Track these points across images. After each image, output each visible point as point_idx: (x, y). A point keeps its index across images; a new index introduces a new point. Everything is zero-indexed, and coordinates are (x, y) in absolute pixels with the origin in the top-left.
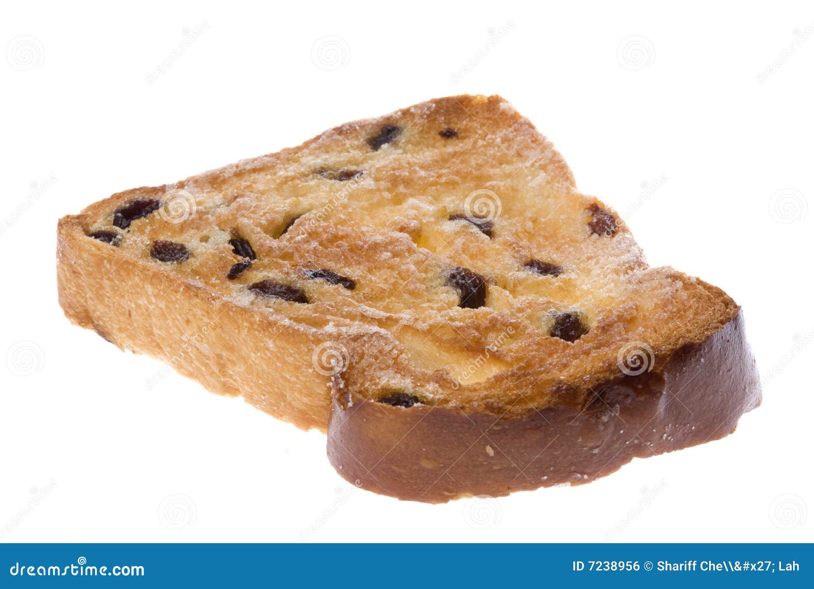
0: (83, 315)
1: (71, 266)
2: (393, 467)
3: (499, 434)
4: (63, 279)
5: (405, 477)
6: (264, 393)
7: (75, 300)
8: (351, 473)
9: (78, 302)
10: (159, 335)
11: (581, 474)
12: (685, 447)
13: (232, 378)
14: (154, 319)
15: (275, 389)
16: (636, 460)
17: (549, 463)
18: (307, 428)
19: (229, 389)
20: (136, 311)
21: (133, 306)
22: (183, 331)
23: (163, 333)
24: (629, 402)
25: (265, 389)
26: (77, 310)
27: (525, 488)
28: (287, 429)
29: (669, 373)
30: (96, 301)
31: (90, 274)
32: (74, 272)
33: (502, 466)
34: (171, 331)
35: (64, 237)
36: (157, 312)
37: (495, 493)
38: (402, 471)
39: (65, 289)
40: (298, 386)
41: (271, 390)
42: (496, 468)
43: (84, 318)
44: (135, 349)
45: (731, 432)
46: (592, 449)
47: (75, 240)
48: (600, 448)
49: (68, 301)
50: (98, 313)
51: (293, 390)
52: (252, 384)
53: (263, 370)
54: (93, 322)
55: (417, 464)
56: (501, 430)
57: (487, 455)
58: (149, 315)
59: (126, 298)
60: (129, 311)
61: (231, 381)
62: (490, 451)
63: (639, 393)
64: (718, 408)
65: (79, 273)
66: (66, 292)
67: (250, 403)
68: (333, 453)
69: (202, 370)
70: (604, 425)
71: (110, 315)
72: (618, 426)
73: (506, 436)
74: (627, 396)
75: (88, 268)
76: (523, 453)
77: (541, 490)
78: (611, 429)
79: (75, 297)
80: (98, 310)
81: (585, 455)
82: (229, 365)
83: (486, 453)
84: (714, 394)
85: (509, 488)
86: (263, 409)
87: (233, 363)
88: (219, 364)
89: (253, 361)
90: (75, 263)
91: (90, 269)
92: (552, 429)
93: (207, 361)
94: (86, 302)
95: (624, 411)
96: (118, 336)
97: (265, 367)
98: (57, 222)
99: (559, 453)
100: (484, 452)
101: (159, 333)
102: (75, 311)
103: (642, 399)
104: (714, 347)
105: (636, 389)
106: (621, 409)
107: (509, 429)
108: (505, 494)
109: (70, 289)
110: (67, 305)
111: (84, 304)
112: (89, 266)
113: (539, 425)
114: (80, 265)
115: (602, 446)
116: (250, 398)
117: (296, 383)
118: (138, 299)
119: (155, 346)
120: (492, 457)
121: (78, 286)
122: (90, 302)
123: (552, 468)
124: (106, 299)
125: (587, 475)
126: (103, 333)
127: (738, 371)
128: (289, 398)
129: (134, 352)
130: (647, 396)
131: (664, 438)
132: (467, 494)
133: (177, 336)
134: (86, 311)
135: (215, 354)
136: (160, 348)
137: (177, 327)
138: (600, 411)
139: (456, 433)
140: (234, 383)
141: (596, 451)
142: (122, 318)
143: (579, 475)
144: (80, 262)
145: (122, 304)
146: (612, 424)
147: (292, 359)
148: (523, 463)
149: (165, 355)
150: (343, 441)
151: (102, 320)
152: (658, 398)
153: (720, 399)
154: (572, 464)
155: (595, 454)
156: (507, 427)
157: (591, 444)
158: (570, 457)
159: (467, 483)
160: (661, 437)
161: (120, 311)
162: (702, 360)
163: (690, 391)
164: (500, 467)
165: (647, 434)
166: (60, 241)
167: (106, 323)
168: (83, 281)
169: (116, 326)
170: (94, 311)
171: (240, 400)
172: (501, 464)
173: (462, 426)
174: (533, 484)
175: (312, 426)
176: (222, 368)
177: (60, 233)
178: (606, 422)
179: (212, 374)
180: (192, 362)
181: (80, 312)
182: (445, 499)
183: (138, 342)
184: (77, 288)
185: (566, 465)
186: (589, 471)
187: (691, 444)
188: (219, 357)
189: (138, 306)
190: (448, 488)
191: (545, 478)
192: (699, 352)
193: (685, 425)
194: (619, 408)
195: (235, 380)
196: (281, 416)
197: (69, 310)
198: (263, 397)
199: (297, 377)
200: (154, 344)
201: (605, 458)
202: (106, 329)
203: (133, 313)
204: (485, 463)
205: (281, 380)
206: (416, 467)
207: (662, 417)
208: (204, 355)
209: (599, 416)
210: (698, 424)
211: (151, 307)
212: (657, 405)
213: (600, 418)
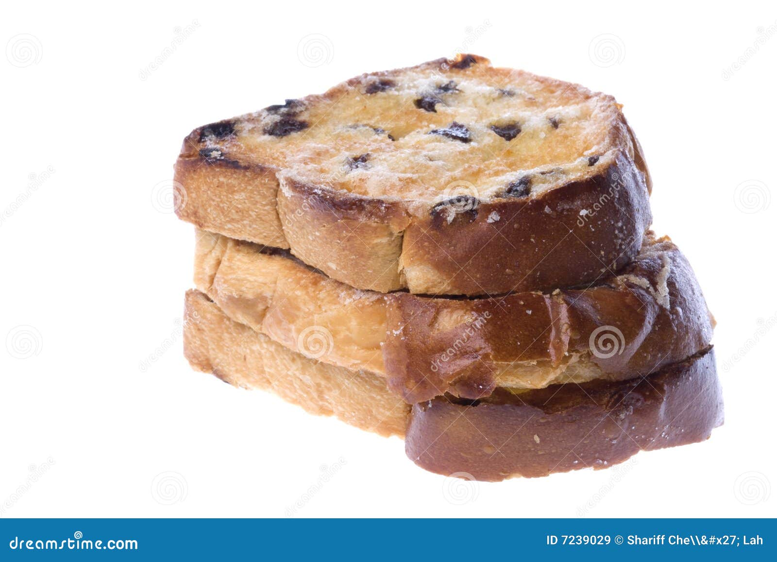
0: (205, 363)
1: (196, 324)
2: (462, 454)
3: (544, 425)
4: (190, 336)
5: (470, 461)
6: (354, 410)
7: (199, 352)
8: (427, 462)
9: (202, 352)
10: (269, 373)
11: (602, 461)
12: (676, 445)
13: (327, 402)
14: (265, 361)
15: (364, 407)
16: (642, 453)
17: (579, 450)
18: (388, 435)
19: (325, 411)
20: (251, 356)
21: (248, 351)
22: (289, 368)
23: (272, 371)
24: (640, 404)
25: (356, 408)
26: (200, 359)
27: (561, 470)
28: (372, 438)
29: (667, 385)
30: (217, 351)
31: (212, 330)
32: (199, 330)
33: (545, 452)
34: (279, 369)
35: (191, 303)
36: (268, 355)
37: (537, 474)
38: (469, 457)
39: (190, 343)
40: (382, 403)
41: (360, 407)
42: (540, 453)
43: (206, 365)
44: (249, 385)
45: (708, 439)
46: (611, 440)
47: (201, 304)
48: (617, 439)
49: (193, 352)
50: (217, 360)
51: (378, 406)
52: (344, 404)
53: (354, 393)
54: (212, 368)
55: (480, 451)
56: (546, 422)
57: (534, 442)
58: (261, 358)
59: (242, 346)
60: (245, 356)
61: (327, 404)
62: (537, 439)
63: (646, 398)
64: (699, 418)
65: (203, 330)
66: (191, 346)
67: (342, 420)
68: (412, 449)
69: (304, 397)
70: (622, 421)
71: (228, 361)
72: (631, 423)
73: (550, 427)
74: (638, 400)
75: (210, 325)
76: (561, 441)
77: (573, 472)
78: (626, 425)
79: (199, 349)
80: (219, 358)
81: (606, 445)
82: (326, 391)
83: (534, 441)
84: (697, 405)
85: (549, 470)
86: (352, 424)
87: (329, 389)
88: (318, 390)
89: (346, 386)
90: (200, 322)
91: (213, 326)
92: (584, 422)
93: (309, 389)
94: (208, 352)
95: (636, 411)
96: (234, 376)
97: (356, 389)
98: (184, 294)
99: (588, 441)
100: (532, 440)
101: (269, 370)
102: (198, 360)
103: (649, 403)
104: (698, 370)
105: (644, 395)
106: (633, 410)
107: (552, 422)
108: (545, 475)
109: (195, 343)
110: (192, 356)
111: (206, 354)
112: (211, 323)
113: (574, 419)
114: (204, 324)
115: (619, 438)
116: (342, 416)
117: (381, 401)
118: (252, 345)
119: (266, 382)
120: (538, 444)
121: (202, 340)
122: (211, 352)
123: (582, 454)
124: (225, 348)
125: (607, 461)
126: (221, 376)
127: (713, 393)
128: (374, 412)
129: (246, 389)
130: (653, 401)
131: (663, 436)
132: (517, 474)
133: (284, 372)
134: (208, 360)
135: (315, 383)
136: (270, 383)
137: (284, 365)
138: (619, 410)
139: (512, 425)
140: (330, 406)
141: (614, 442)
142: (238, 362)
143: (601, 461)
144: (204, 321)
145: (239, 351)
146: (627, 421)
147: (378, 382)
148: (561, 449)
149: (273, 388)
150: (422, 437)
151: (221, 366)
152: (660, 403)
153: (701, 410)
154: (596, 452)
155: (614, 444)
156: (550, 420)
157: (611, 436)
158: (595, 446)
159: (518, 466)
160: (661, 435)
161: (237, 356)
162: (690, 378)
163: (682, 401)
164: (544, 453)
165: (651, 431)
166: (187, 306)
167: (225, 368)
168: (206, 336)
169: (233, 369)
170: (215, 359)
171: (334, 419)
172: (544, 450)
173: (517, 420)
174: (566, 466)
175: (392, 434)
176: (321, 394)
177: (187, 300)
178: (623, 419)
179: (312, 399)
180: (296, 391)
181: (203, 361)
182: (500, 478)
183: (251, 379)
184: (201, 341)
185: (592, 452)
186: (609, 459)
187: (681, 443)
188: (319, 385)
189: (252, 351)
190: (503, 469)
191: (576, 462)
192: (688, 372)
193: (677, 427)
194: (632, 409)
195: (330, 403)
196: (368, 428)
197: (193, 360)
198: (353, 414)
199: (382, 396)
200: (264, 380)
201: (620, 449)
202: (224, 373)
203: (248, 357)
204: (533, 449)
205: (369, 399)
206: (480, 453)
207: (662, 419)
208: (306, 385)
209: (618, 414)
210: (686, 428)
211: (263, 351)
212: (659, 408)
213: (619, 415)
